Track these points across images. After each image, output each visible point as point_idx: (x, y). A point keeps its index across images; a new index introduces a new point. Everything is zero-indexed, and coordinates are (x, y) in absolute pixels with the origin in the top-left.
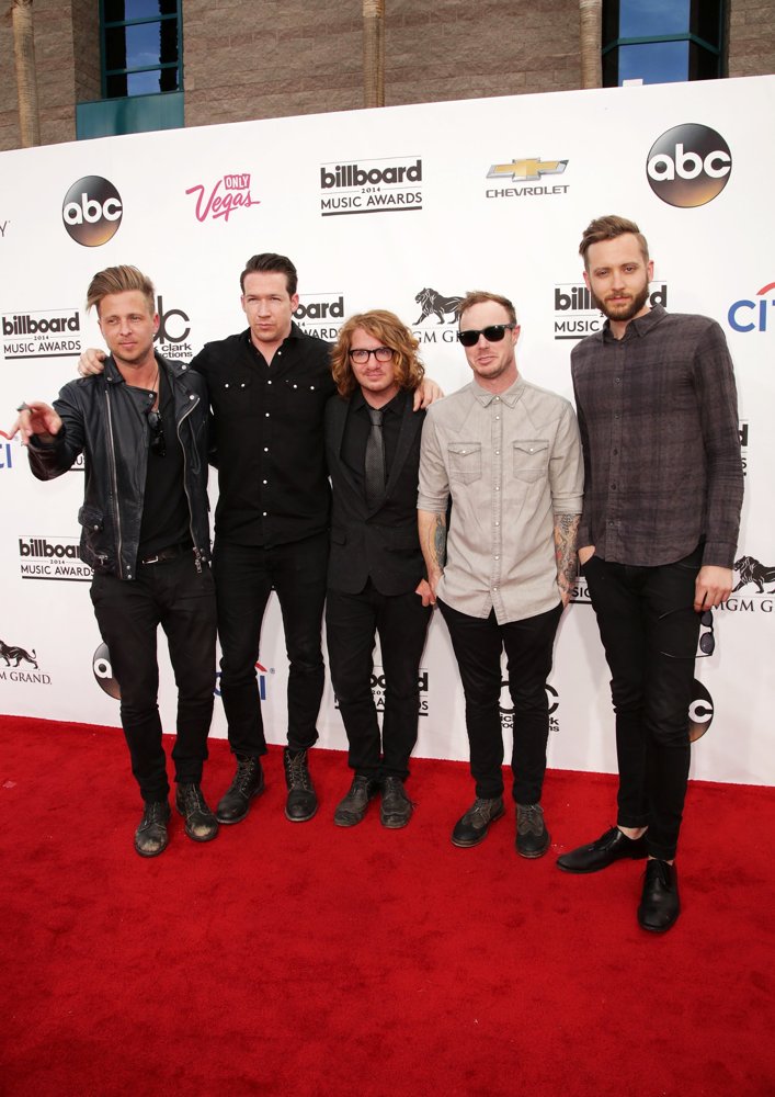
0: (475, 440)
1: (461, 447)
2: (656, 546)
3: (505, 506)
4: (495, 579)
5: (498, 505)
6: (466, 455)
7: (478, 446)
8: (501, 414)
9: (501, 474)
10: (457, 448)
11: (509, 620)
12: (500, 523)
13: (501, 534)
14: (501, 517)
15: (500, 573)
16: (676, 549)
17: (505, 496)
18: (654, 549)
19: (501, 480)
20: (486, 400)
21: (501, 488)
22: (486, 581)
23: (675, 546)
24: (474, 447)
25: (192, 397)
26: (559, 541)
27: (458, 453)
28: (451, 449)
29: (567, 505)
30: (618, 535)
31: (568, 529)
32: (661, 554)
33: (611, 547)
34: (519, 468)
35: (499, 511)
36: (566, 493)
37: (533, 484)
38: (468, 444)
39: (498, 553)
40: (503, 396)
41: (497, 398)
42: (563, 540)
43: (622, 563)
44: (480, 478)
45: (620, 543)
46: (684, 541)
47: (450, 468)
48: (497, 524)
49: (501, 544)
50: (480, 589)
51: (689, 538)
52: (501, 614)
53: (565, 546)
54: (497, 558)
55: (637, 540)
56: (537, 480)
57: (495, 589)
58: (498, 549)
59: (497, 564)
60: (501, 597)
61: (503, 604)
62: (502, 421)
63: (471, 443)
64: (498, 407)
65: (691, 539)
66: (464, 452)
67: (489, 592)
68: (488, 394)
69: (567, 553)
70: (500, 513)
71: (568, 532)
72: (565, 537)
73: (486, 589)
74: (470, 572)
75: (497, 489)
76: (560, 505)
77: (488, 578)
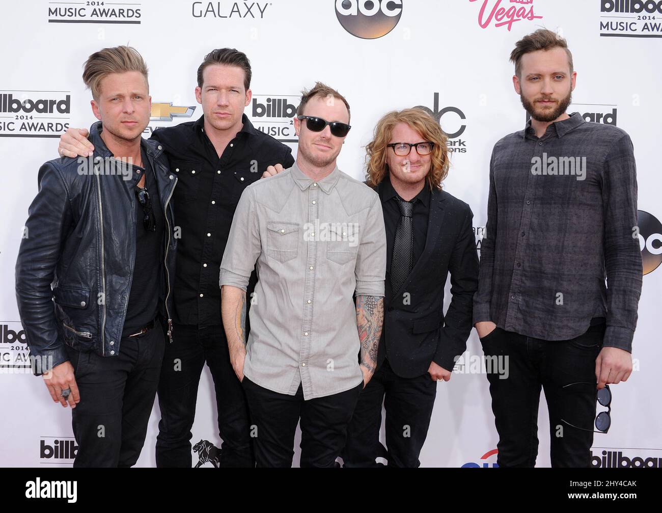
0: (293, 221)
1: (280, 226)
3: (317, 285)
4: (304, 355)
5: (311, 284)
6: (284, 234)
7: (296, 227)
8: (317, 200)
9: (316, 255)
10: (277, 227)
11: (316, 396)
12: (312, 301)
13: (312, 312)
14: (313, 295)
15: (309, 348)
17: (319, 276)
19: (315, 260)
20: (304, 185)
21: (315, 268)
22: (295, 356)
24: (292, 228)
25: (171, 177)
26: (364, 323)
27: (277, 232)
28: (270, 227)
29: (370, 287)
30: (519, 309)
31: (373, 311)
32: (557, 330)
33: (511, 318)
34: (331, 250)
35: (312, 290)
36: (370, 276)
37: (344, 265)
38: (288, 223)
39: (307, 330)
40: (321, 183)
41: (315, 185)
42: (368, 321)
43: (520, 333)
44: (295, 258)
45: (520, 316)
46: (578, 322)
47: (267, 245)
48: (309, 302)
49: (311, 321)
50: (289, 364)
51: (582, 320)
52: (308, 389)
53: (370, 327)
54: (306, 334)
55: (536, 315)
56: (347, 262)
57: (304, 364)
58: (307, 326)
59: (307, 340)
60: (308, 372)
61: (310, 379)
62: (318, 206)
63: (290, 224)
64: (314, 193)
65: (584, 321)
66: (283, 231)
67: (298, 368)
68: (308, 180)
69: (372, 333)
70: (313, 292)
71: (373, 314)
72: (370, 318)
73: (295, 364)
74: (279, 347)
75: (312, 268)
76: (363, 287)
77: (298, 353)
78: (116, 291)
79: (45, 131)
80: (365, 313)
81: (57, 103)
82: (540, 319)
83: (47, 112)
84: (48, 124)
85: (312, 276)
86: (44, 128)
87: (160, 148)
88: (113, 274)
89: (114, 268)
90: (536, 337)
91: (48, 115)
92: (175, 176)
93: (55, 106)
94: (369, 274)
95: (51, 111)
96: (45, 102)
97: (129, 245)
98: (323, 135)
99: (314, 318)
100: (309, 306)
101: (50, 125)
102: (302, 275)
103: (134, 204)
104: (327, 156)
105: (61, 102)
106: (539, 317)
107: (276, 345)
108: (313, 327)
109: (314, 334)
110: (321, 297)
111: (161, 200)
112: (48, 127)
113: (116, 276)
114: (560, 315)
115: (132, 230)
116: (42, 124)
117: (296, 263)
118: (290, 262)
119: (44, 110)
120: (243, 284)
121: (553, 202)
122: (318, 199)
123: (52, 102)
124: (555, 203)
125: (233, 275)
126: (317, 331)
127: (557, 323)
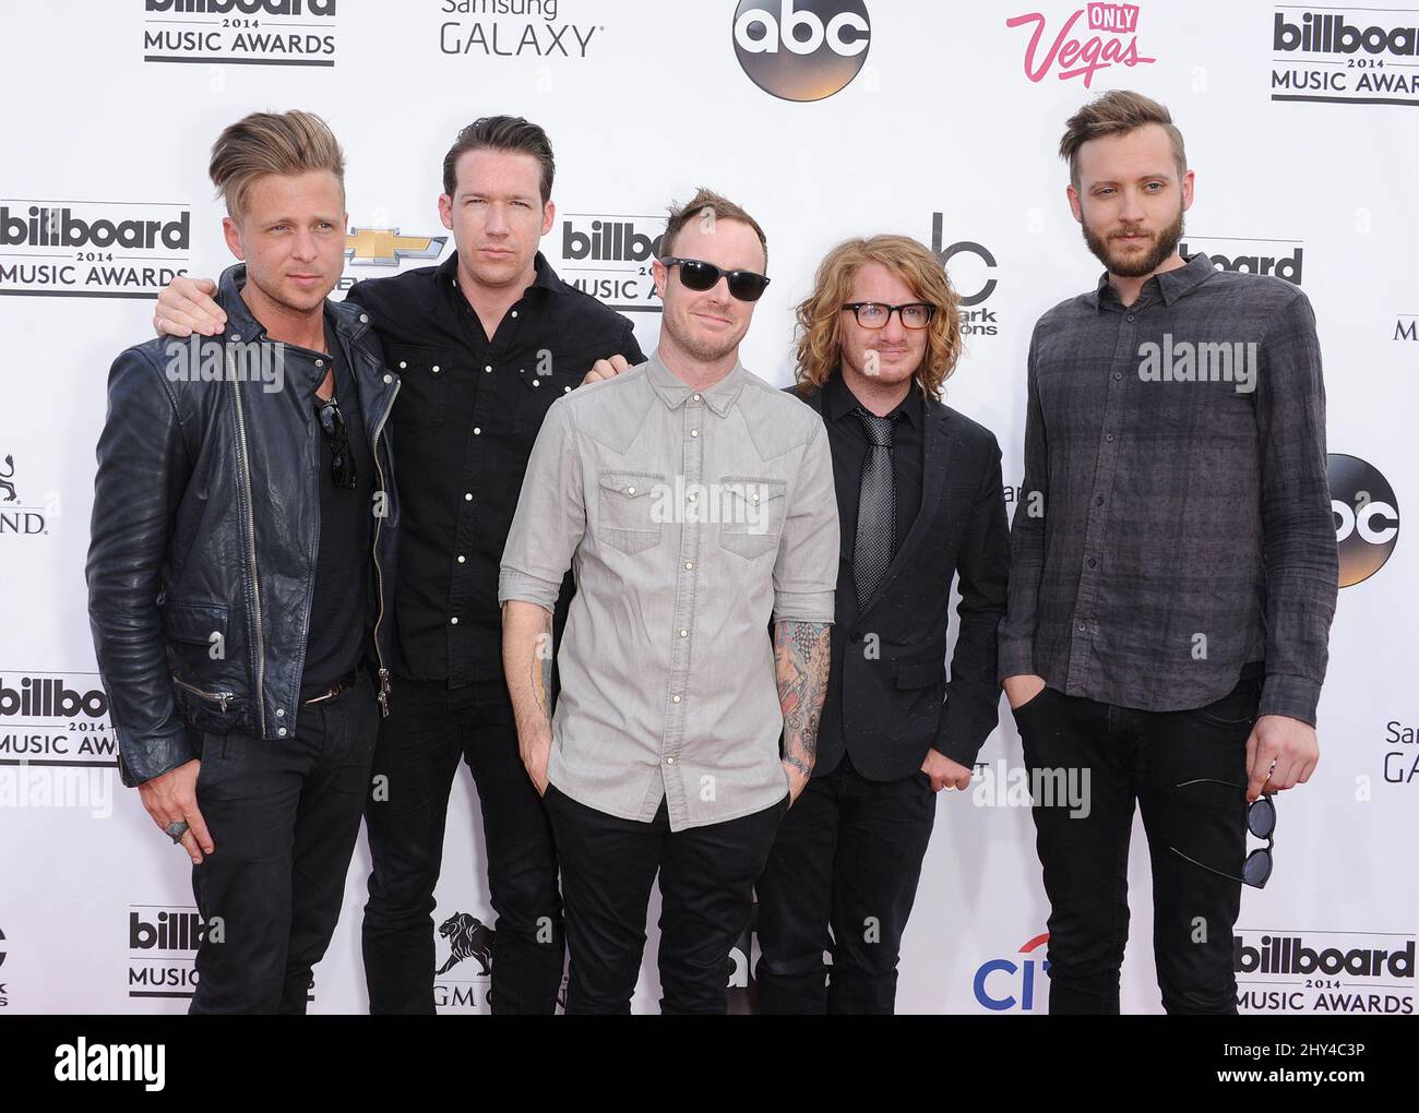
0: (653, 470)
1: (627, 480)
2: (1164, 675)
3: (700, 599)
4: (672, 740)
5: (688, 597)
6: (633, 497)
7: (657, 482)
8: (701, 429)
9: (698, 541)
10: (617, 483)
11: (694, 822)
12: (690, 633)
14: (691, 620)
15: (682, 728)
16: (1200, 685)
17: (703, 581)
18: (1160, 681)
19: (697, 550)
21: (696, 565)
22: (652, 743)
23: (1198, 678)
24: (650, 484)
25: (387, 379)
26: (791, 676)
27: (619, 492)
28: (605, 482)
29: (804, 605)
30: (1093, 650)
31: (809, 653)
32: (1173, 691)
33: (1079, 670)
34: (729, 530)
35: (689, 609)
36: (806, 582)
37: (754, 562)
38: (641, 475)
39: (678, 689)
40: (709, 394)
41: (697, 398)
42: (800, 673)
43: (1097, 699)
44: (656, 545)
45: (1096, 664)
46: (1216, 672)
47: (600, 520)
48: (684, 633)
49: (687, 673)
50: (641, 759)
51: (1225, 668)
52: (678, 811)
53: (802, 685)
54: (677, 699)
55: (1129, 662)
56: (761, 554)
57: (670, 760)
58: (679, 683)
59: (677, 712)
60: (680, 777)
61: (683, 790)
62: (702, 440)
63: (646, 476)
64: (695, 414)
65: (1227, 670)
66: (632, 491)
67: (659, 767)
68: (681, 387)
69: (808, 697)
70: (692, 614)
71: (810, 658)
72: (803, 668)
73: (652, 760)
74: (621, 725)
75: (689, 566)
76: (791, 604)
77: (658, 738)
78: (282, 607)
79: (138, 284)
80: (793, 657)
81: (162, 227)
82: (1139, 669)
83: (142, 247)
84: (145, 270)
85: (689, 583)
86: (136, 280)
87: (364, 319)
88: (274, 573)
89: (276, 558)
90: (1129, 706)
91: (144, 251)
92: (396, 376)
93: (158, 235)
94: (802, 578)
95: (151, 244)
96: (137, 226)
97: (305, 513)
98: (714, 298)
99: (692, 666)
100: (683, 643)
101: (149, 273)
102: (670, 579)
103: (313, 431)
104: (720, 338)
105: (171, 226)
106: (1136, 665)
107: (615, 720)
108: (692, 685)
109: (692, 699)
110: (707, 624)
111: (366, 425)
112: (145, 276)
113: (282, 577)
114: (1178, 660)
115: (310, 483)
116: (132, 271)
117: (657, 555)
118: (643, 553)
119: (136, 243)
120: (548, 597)
121: (1159, 435)
122: (702, 426)
123: (153, 227)
124: (1164, 438)
125: (529, 581)
126: (698, 694)
127: (1173, 676)
